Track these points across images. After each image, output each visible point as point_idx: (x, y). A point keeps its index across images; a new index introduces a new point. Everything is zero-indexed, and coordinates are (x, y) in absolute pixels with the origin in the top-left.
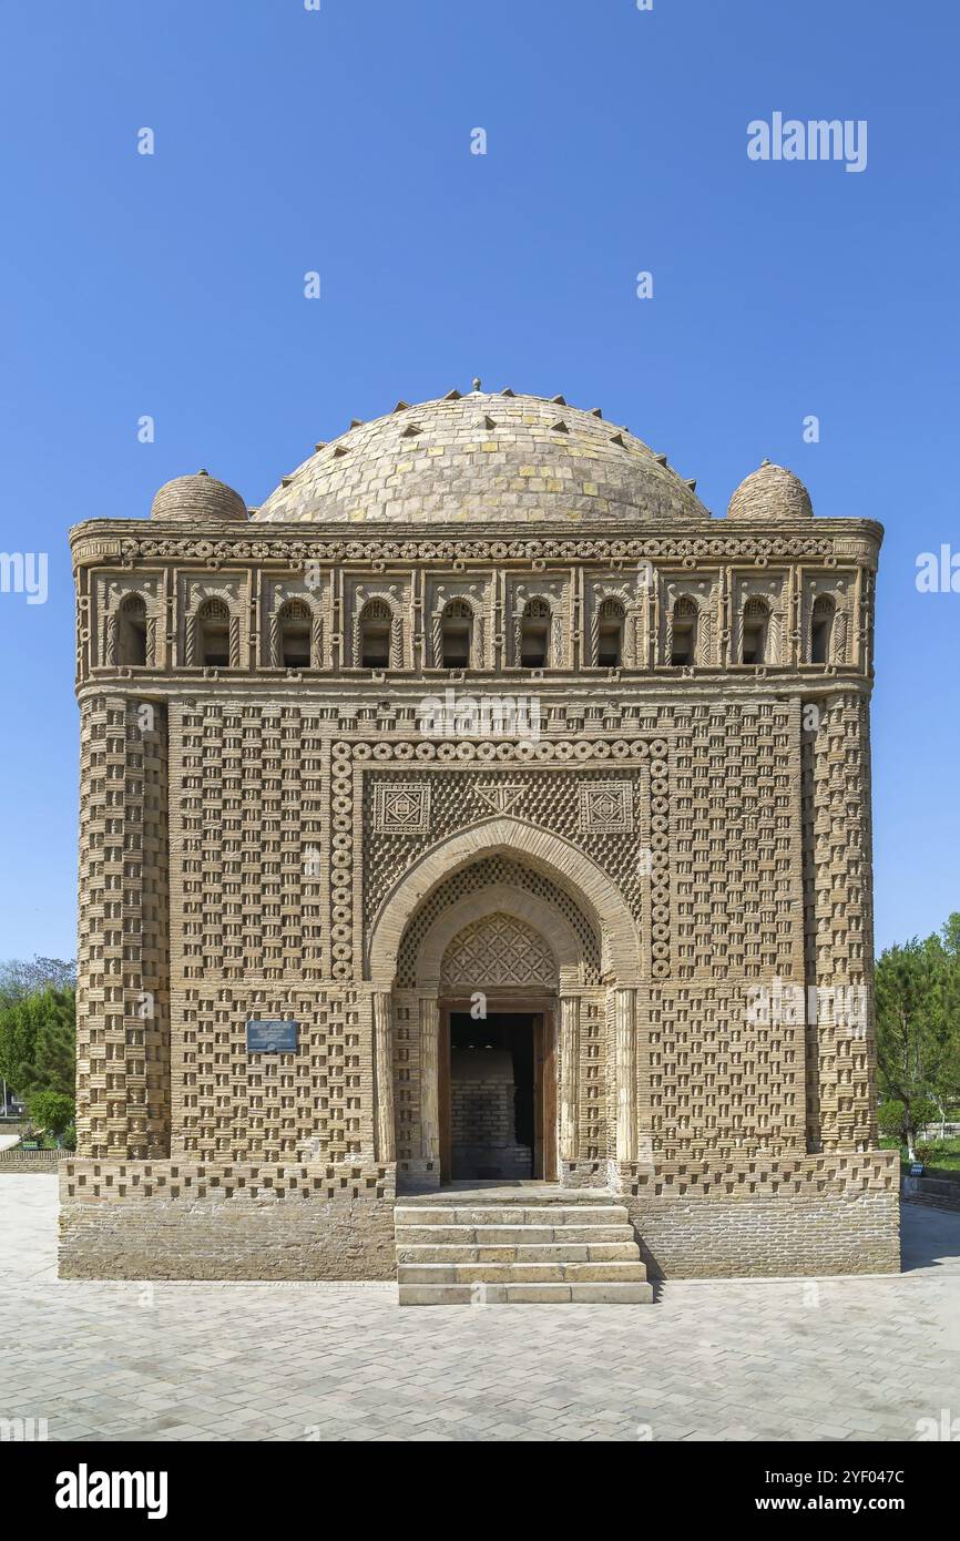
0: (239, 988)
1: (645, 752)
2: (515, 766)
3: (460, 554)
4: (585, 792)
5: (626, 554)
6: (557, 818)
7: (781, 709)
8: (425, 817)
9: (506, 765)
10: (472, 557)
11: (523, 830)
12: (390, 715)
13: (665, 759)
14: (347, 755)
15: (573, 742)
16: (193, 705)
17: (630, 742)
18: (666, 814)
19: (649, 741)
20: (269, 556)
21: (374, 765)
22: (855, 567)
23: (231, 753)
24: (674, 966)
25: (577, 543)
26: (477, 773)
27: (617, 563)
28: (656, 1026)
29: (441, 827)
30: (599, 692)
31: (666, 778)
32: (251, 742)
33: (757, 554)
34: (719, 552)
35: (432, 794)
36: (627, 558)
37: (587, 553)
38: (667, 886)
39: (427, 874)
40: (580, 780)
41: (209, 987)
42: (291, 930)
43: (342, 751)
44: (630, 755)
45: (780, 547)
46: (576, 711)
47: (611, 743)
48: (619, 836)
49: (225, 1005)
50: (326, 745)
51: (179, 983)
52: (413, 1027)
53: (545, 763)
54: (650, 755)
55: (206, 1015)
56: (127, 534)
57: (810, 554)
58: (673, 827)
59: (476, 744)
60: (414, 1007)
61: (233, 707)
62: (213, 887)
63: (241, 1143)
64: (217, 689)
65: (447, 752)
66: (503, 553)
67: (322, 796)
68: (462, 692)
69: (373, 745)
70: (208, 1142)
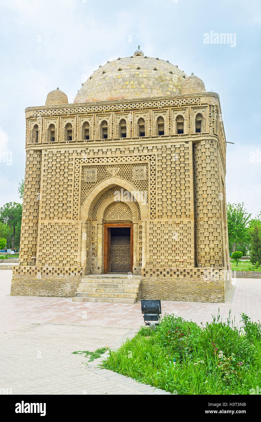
0: (53, 222)
2: (116, 163)
3: (104, 109)
4: (134, 169)
5: (144, 107)
6: (127, 176)
7: (186, 145)
8: (96, 177)
9: (114, 163)
10: (107, 110)
11: (119, 180)
12: (88, 151)
13: (155, 160)
14: (78, 162)
15: (131, 157)
16: (46, 151)
17: (145, 156)
18: (155, 175)
19: (150, 156)
20: (63, 113)
21: (84, 165)
22: (207, 105)
23: (54, 163)
24: (157, 215)
25: (131, 105)
26: (108, 165)
27: (141, 109)
28: (151, 231)
29: (100, 179)
30: (137, 143)
31: (155, 165)
32: (58, 160)
33: (178, 104)
34: (168, 104)
35: (98, 171)
36: (144, 108)
37: (134, 107)
38: (155, 194)
39: (96, 192)
40: (133, 166)
41: (46, 222)
42: (65, 207)
43: (77, 161)
44: (145, 160)
45: (185, 102)
46: (132, 148)
47: (140, 156)
48: (143, 181)
49: (49, 227)
50: (74, 159)
51: (40, 222)
52: (96, 232)
53: (124, 162)
54: (150, 160)
55: (45, 229)
56: (35, 110)
57: (193, 103)
58: (157, 178)
59: (107, 158)
60: (96, 226)
61: (55, 151)
62: (49, 197)
63: (50, 262)
64: (51, 147)
65: (101, 160)
66: (114, 108)
67: (73, 173)
68: (104, 145)
69: (84, 159)
70: (43, 262)
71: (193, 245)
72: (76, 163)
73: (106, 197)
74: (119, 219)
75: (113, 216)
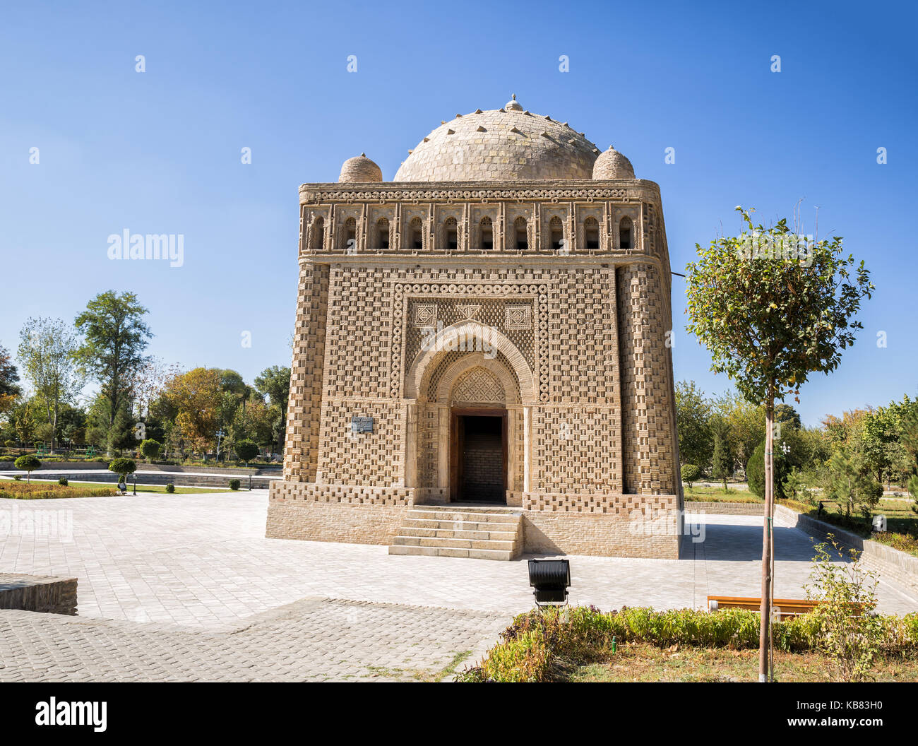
0: (350, 401)
1: (536, 290)
2: (474, 296)
3: (451, 196)
4: (508, 310)
5: (524, 196)
6: (495, 322)
7: (604, 271)
8: (434, 320)
9: (470, 296)
10: (456, 198)
11: (479, 328)
12: (420, 271)
13: (546, 294)
14: (401, 290)
15: (502, 285)
16: (338, 268)
17: (529, 286)
18: (547, 321)
19: (538, 286)
20: (372, 198)
21: (412, 295)
22: (639, 203)
23: (354, 289)
24: (551, 396)
25: (503, 191)
26: (458, 300)
27: (520, 201)
28: (542, 426)
29: (443, 324)
30: (513, 261)
31: (547, 303)
32: (362, 284)
33: (588, 196)
34: (570, 196)
35: (438, 309)
36: (525, 198)
37: (507, 196)
38: (547, 356)
40: (506, 304)
41: (337, 400)
42: (374, 374)
43: (399, 288)
44: (529, 292)
45: (599, 193)
46: (503, 270)
47: (519, 286)
48: (525, 331)
50: (392, 285)
51: (325, 398)
52: (435, 422)
53: (488, 295)
54: (538, 292)
55: (335, 414)
56: (318, 190)
57: (614, 197)
58: (550, 328)
59: (457, 285)
60: (436, 412)
61: (356, 267)
62: (342, 353)
64: (349, 260)
65: (444, 289)
66: (469, 196)
67: (390, 310)
69: (412, 285)
70: (331, 475)
71: (619, 454)
72: (395, 292)
73: (455, 358)
74: (479, 401)
75: (468, 395)
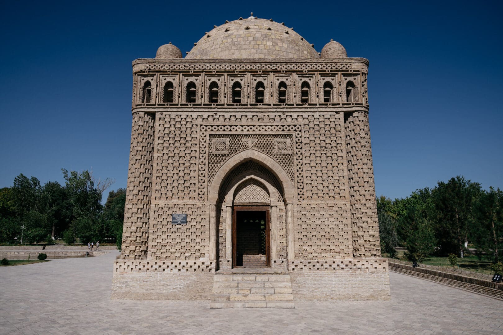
0: (171, 203)
1: (294, 129)
2: (254, 133)
3: (237, 68)
4: (275, 141)
5: (286, 69)
6: (267, 149)
7: (337, 116)
8: (227, 148)
9: (251, 133)
10: (241, 69)
11: (256, 153)
12: (217, 117)
13: (300, 131)
14: (205, 129)
15: (272, 126)
16: (162, 114)
17: (289, 126)
18: (301, 148)
19: (295, 126)
20: (184, 69)
21: (212, 133)
22: (359, 73)
23: (172, 129)
24: (305, 196)
25: (271, 65)
26: (243, 135)
27: (283, 71)
28: (299, 215)
29: (233, 151)
30: (279, 110)
31: (301, 137)
32: (178, 126)
33: (327, 69)
34: (315, 68)
35: (229, 141)
36: (286, 70)
37: (274, 68)
38: (302, 171)
39: (227, 167)
40: (274, 137)
41: (162, 203)
42: (187, 184)
43: (203, 128)
44: (289, 130)
45: (334, 67)
46: (272, 115)
47: (283, 126)
48: (286, 155)
49: (166, 209)
50: (199, 126)
51: (153, 202)
52: (224, 216)
53: (263, 132)
55: (160, 212)
56: (146, 63)
57: (344, 69)
58: (303, 152)
59: (242, 126)
60: (225, 209)
61: (173, 115)
62: (165, 171)
63: (168, 254)
64: (169, 110)
65: (234, 129)
66: (250, 68)
67: (197, 143)
68: (238, 110)
69: (212, 126)
70: (158, 254)
71: (350, 232)
72: (201, 130)
74: (251, 201)
75: (244, 197)
